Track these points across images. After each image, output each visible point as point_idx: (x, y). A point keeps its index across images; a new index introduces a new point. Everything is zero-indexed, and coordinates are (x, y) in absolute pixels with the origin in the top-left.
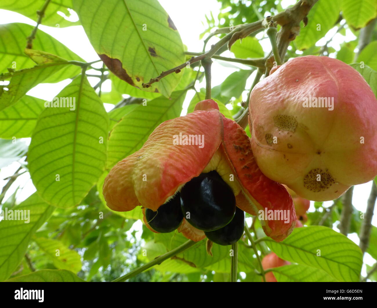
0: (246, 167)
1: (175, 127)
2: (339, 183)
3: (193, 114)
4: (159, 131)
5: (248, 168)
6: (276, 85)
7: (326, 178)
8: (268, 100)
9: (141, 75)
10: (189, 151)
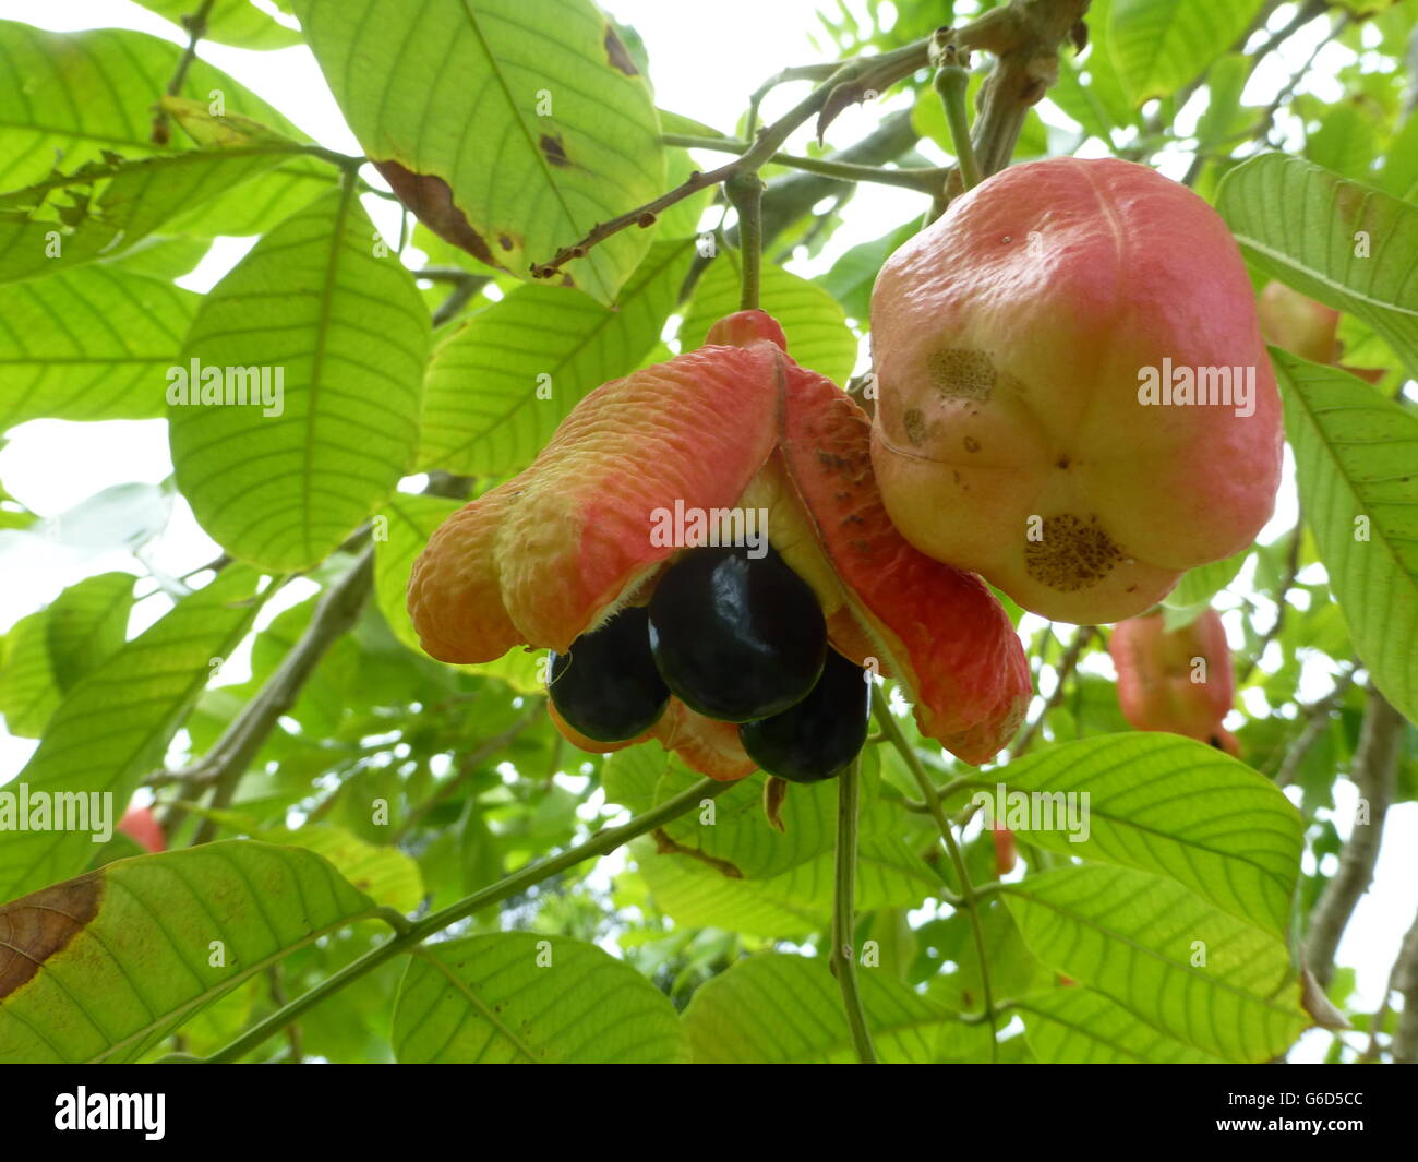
0: (853, 519)
1: (632, 399)
2: (1136, 559)
3: (691, 358)
4: (583, 413)
5: (860, 522)
6: (942, 256)
7: (1093, 543)
8: (914, 305)
9: (516, 228)
10: (670, 468)
